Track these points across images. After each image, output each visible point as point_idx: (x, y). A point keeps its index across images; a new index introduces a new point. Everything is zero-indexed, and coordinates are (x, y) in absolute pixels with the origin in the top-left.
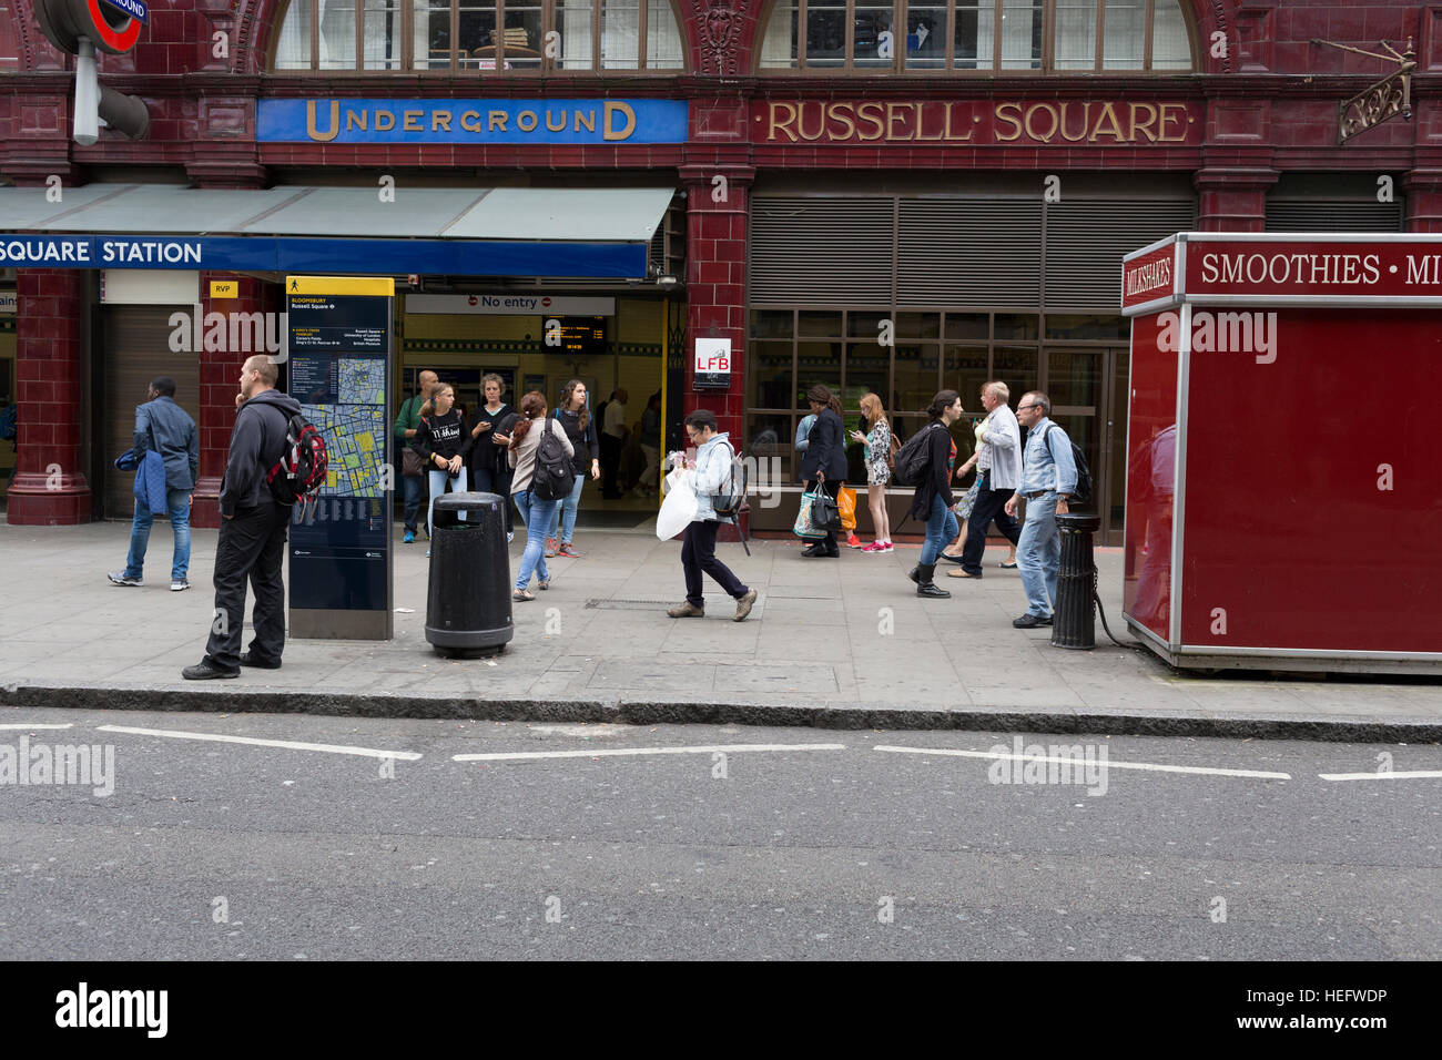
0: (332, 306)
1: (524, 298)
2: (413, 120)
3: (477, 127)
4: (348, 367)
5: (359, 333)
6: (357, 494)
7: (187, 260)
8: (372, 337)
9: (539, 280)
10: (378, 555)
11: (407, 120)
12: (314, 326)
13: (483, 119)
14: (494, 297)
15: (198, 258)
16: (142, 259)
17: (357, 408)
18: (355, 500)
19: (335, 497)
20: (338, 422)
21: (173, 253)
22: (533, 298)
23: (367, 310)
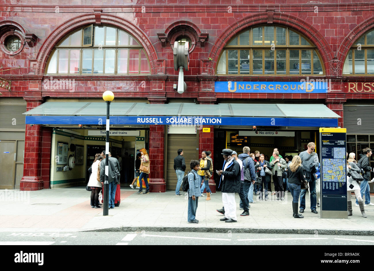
0: (332, 135)
1: (271, 132)
2: (256, 87)
3: (273, 89)
4: (336, 150)
5: (339, 141)
6: (339, 181)
8: (342, 143)
10: (345, 197)
12: (328, 140)
13: (274, 87)
14: (262, 132)
17: (339, 160)
18: (339, 183)
19: (333, 182)
20: (334, 163)
23: (340, 136)
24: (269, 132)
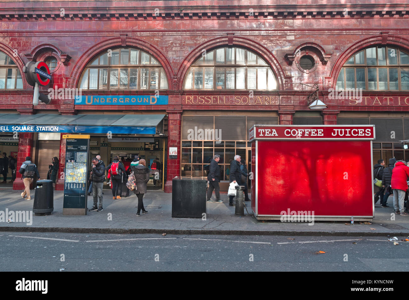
0: (76, 141)
1: (135, 138)
2: (109, 100)
3: (123, 102)
4: (79, 154)
5: (81, 147)
6: (80, 182)
7: (55, 130)
8: (84, 147)
9: (136, 135)
10: (84, 196)
11: (107, 100)
12: (72, 145)
13: (124, 100)
14: (127, 138)
15: (57, 130)
16: (45, 130)
17: (80, 163)
18: (79, 184)
19: (75, 183)
20: (76, 166)
21: (52, 129)
22: (136, 138)
23: (84, 142)
24: (133, 138)
